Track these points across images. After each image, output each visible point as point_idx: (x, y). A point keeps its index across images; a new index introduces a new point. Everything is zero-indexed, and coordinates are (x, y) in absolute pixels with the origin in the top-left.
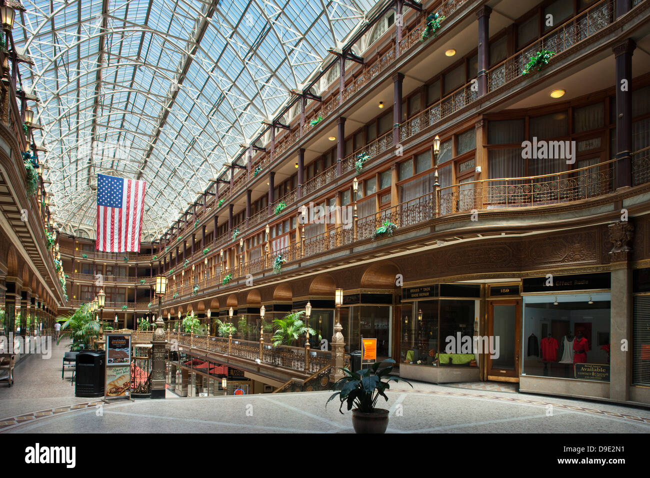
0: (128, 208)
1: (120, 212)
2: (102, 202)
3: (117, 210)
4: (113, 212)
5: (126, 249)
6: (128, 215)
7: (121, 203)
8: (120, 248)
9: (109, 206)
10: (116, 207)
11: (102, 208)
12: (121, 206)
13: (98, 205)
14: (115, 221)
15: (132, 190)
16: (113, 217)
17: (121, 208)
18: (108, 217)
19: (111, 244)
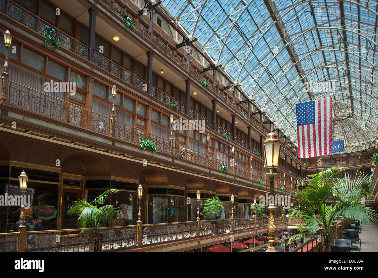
0: (319, 122)
1: (314, 127)
2: (300, 123)
3: (311, 126)
4: (308, 127)
5: (321, 154)
6: (320, 127)
7: (314, 120)
8: (315, 154)
9: (305, 124)
10: (310, 123)
11: (300, 127)
12: (314, 121)
13: (298, 126)
14: (311, 134)
15: (321, 107)
16: (309, 132)
17: (314, 124)
18: (305, 132)
19: (309, 152)
